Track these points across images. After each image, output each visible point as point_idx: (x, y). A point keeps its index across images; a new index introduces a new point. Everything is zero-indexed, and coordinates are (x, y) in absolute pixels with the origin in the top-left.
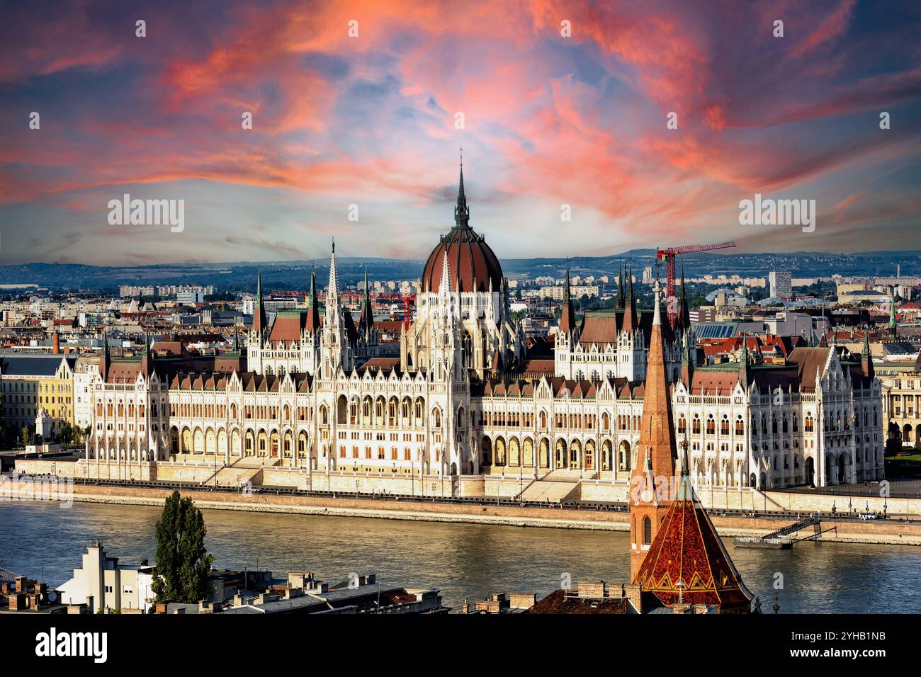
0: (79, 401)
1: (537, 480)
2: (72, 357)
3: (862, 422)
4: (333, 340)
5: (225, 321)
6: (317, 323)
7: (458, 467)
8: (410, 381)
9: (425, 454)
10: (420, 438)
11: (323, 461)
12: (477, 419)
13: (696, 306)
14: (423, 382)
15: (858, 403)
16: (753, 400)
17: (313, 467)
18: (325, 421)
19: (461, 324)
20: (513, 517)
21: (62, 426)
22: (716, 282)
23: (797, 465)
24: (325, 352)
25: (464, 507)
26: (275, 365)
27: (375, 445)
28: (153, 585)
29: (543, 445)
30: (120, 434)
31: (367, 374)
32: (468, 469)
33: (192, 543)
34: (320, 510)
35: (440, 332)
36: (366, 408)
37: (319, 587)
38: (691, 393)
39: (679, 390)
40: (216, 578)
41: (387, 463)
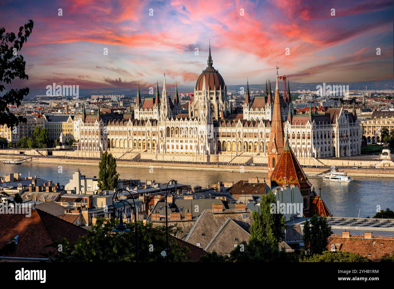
0: (75, 131)
1: (237, 156)
2: (72, 115)
3: (352, 134)
4: (165, 107)
5: (128, 105)
6: (159, 102)
7: (209, 151)
8: (192, 122)
9: (197, 147)
10: (195, 142)
11: (161, 150)
12: (216, 135)
13: (294, 100)
14: (196, 122)
15: (351, 128)
16: (314, 127)
17: (158, 152)
18: (162, 136)
19: (210, 101)
20: (229, 169)
21: (69, 139)
22: (301, 92)
23: (329, 150)
24: (162, 112)
25: (211, 166)
26: (144, 117)
27: (180, 144)
28: (98, 185)
29: (240, 143)
30: (90, 141)
31: (177, 119)
32: (212, 153)
33: (112, 169)
34: (160, 167)
35: (203, 104)
36: (176, 131)
37: (157, 184)
38: (291, 125)
39: (287, 124)
40: (120, 182)
41: (184, 150)
